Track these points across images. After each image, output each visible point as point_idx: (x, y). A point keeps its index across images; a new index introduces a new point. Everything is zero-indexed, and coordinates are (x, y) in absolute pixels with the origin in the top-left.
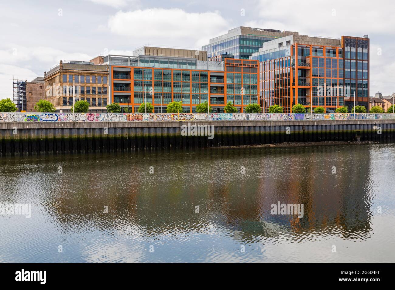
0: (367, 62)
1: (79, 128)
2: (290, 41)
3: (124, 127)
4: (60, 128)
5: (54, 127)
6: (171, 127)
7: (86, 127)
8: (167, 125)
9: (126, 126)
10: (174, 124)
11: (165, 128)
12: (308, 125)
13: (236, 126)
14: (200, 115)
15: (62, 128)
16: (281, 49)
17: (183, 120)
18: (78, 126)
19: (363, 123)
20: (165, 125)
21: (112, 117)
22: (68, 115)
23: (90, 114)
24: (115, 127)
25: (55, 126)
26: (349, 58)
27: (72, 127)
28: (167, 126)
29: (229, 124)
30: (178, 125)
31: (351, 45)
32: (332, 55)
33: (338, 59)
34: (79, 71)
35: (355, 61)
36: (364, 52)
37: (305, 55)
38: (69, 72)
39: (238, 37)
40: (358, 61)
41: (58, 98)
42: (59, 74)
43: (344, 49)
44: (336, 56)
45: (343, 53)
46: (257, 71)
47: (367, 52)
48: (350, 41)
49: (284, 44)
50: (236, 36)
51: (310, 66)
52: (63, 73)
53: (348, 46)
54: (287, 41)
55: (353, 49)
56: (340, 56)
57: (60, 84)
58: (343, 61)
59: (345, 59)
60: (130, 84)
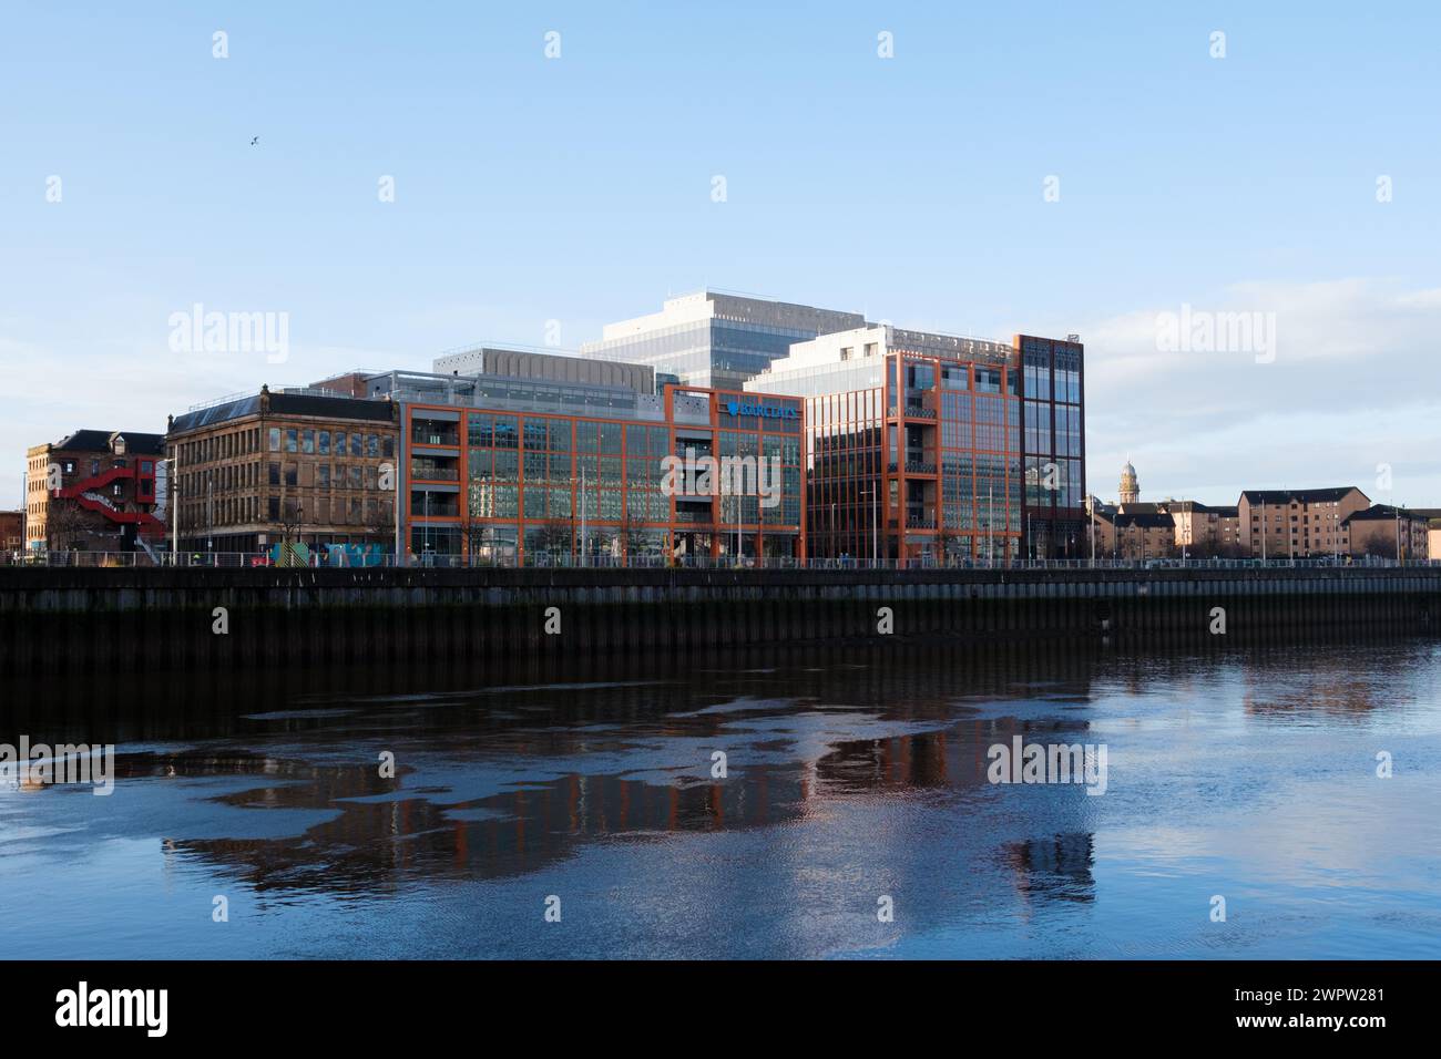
0: (1077, 409)
2: (877, 343)
16: (854, 365)
26: (1035, 398)
31: (1037, 362)
32: (985, 386)
33: (1006, 397)
34: (317, 418)
35: (1048, 406)
36: (1070, 380)
37: (919, 386)
38: (287, 420)
39: (707, 325)
40: (1057, 407)
41: (249, 499)
42: (258, 425)
43: (1020, 372)
44: (1001, 391)
45: (1018, 381)
46: (799, 428)
47: (1077, 381)
48: (1035, 351)
49: (858, 352)
50: (701, 322)
51: (935, 417)
52: (270, 423)
53: (1030, 364)
54: (867, 343)
55: (1044, 373)
56: (1010, 390)
57: (260, 455)
58: (1017, 403)
59: (1022, 400)
60: (456, 459)
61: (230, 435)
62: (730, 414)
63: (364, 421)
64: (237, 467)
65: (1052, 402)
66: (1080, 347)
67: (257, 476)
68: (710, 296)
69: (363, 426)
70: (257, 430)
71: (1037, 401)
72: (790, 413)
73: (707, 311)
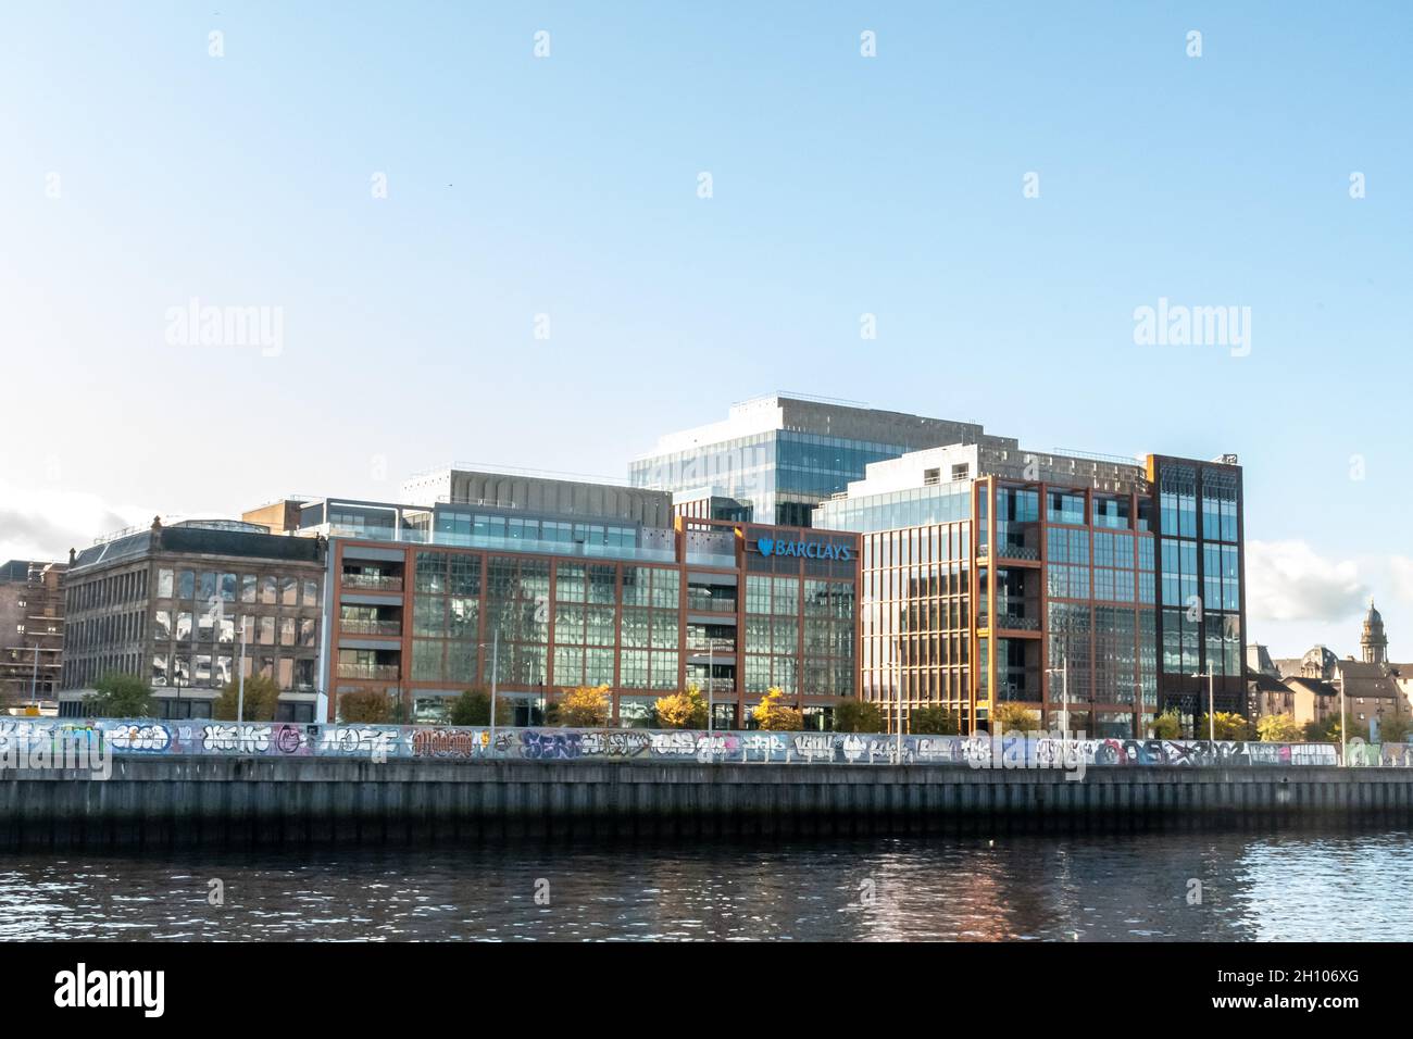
0: (1235, 549)
1: (255, 779)
2: (967, 464)
3: (415, 780)
4: (189, 779)
5: (166, 778)
6: (577, 781)
7: (281, 779)
8: (566, 775)
9: (423, 777)
10: (588, 773)
11: (559, 785)
12: (1054, 785)
13: (806, 784)
14: (672, 737)
15: (195, 779)
16: (935, 491)
17: (612, 755)
18: (252, 775)
19: (1244, 781)
20: (559, 776)
21: (362, 738)
22: (208, 730)
23: (286, 727)
24: (384, 778)
25: (171, 773)
26: (1176, 534)
27: (231, 778)
28: (566, 778)
29: (782, 777)
30: (604, 778)
31: (1179, 488)
32: (1113, 520)
33: (1136, 535)
34: (221, 557)
35: (1193, 545)
36: (1224, 512)
37: (1019, 518)
38: (184, 560)
39: (772, 438)
40: (1207, 546)
41: (134, 655)
42: (146, 565)
43: (1155, 499)
44: (1131, 525)
45: (1152, 513)
46: (854, 572)
47: (1234, 513)
48: (1177, 474)
49: (946, 475)
50: (766, 434)
51: (1039, 558)
52: (160, 563)
53: (1169, 491)
54: (958, 463)
55: (1188, 503)
56: (1142, 524)
57: (146, 602)
58: (1151, 541)
59: (1158, 537)
60: (400, 609)
61: (122, 576)
62: (760, 553)
63: (280, 561)
64: (125, 615)
65: (1200, 540)
66: (1239, 470)
67: (142, 628)
68: (782, 402)
69: (278, 566)
70: (145, 571)
71: (1179, 538)
72: (842, 553)
73: (774, 420)
